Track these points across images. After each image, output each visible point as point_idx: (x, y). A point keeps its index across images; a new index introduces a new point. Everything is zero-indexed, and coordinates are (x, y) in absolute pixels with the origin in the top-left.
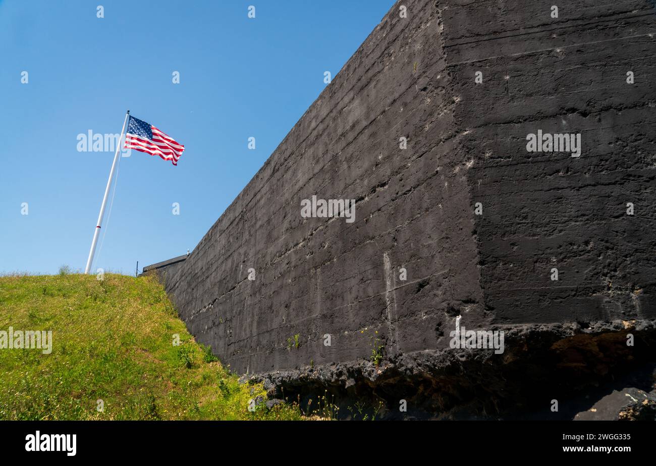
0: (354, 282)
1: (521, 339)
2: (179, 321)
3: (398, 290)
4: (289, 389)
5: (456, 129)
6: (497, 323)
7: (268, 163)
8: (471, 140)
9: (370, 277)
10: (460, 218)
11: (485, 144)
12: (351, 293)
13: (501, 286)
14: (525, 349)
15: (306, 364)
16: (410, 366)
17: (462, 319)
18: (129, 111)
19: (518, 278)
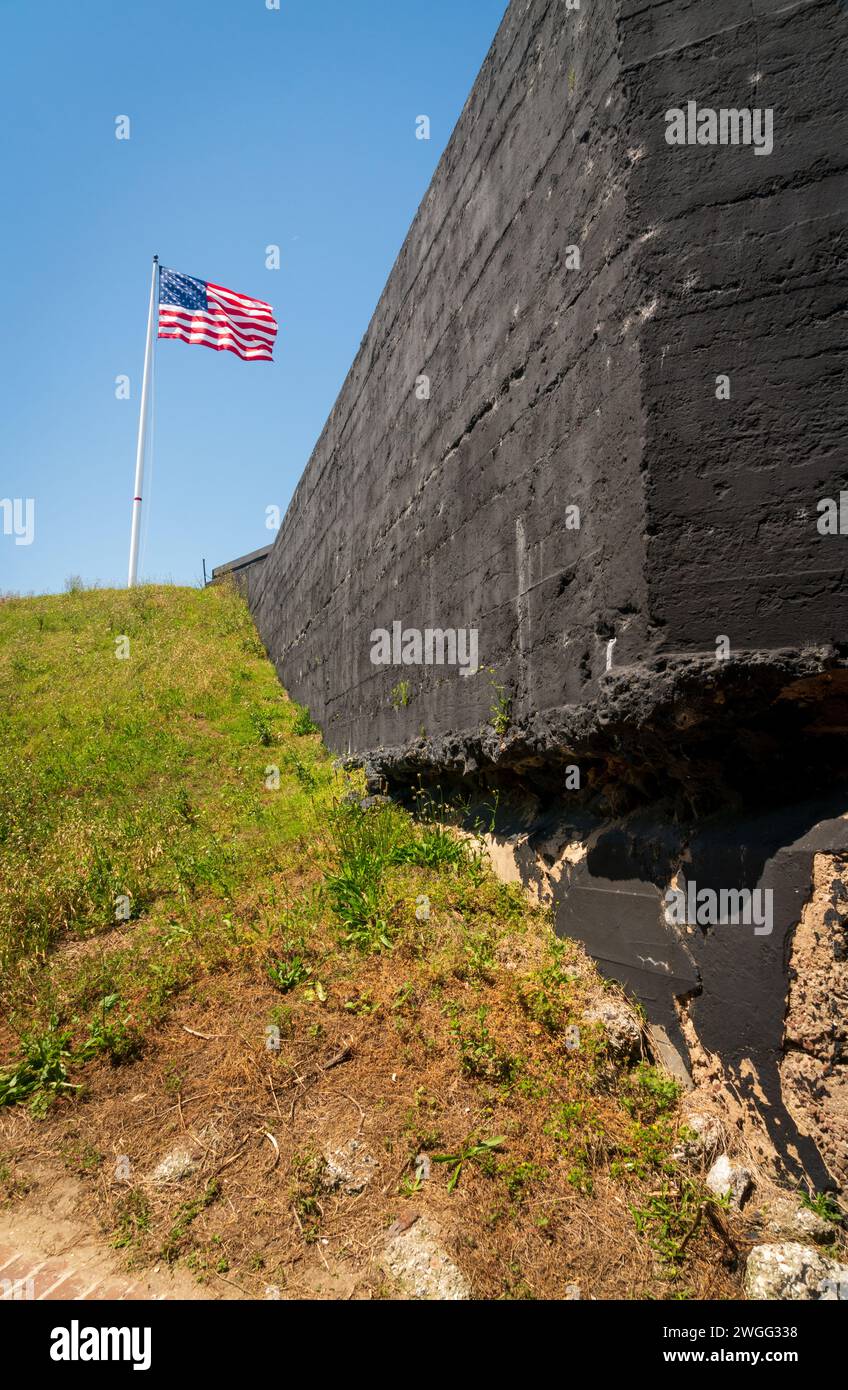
0: (477, 578)
1: (707, 682)
2: (268, 664)
3: (533, 591)
4: (398, 779)
5: (627, 231)
6: (668, 651)
7: (364, 345)
8: (655, 253)
9: (498, 568)
10: (625, 435)
11: (685, 258)
12: (472, 600)
13: (683, 576)
14: (720, 700)
15: (417, 735)
16: (540, 735)
17: (616, 645)
18: (156, 257)
19: (720, 558)
